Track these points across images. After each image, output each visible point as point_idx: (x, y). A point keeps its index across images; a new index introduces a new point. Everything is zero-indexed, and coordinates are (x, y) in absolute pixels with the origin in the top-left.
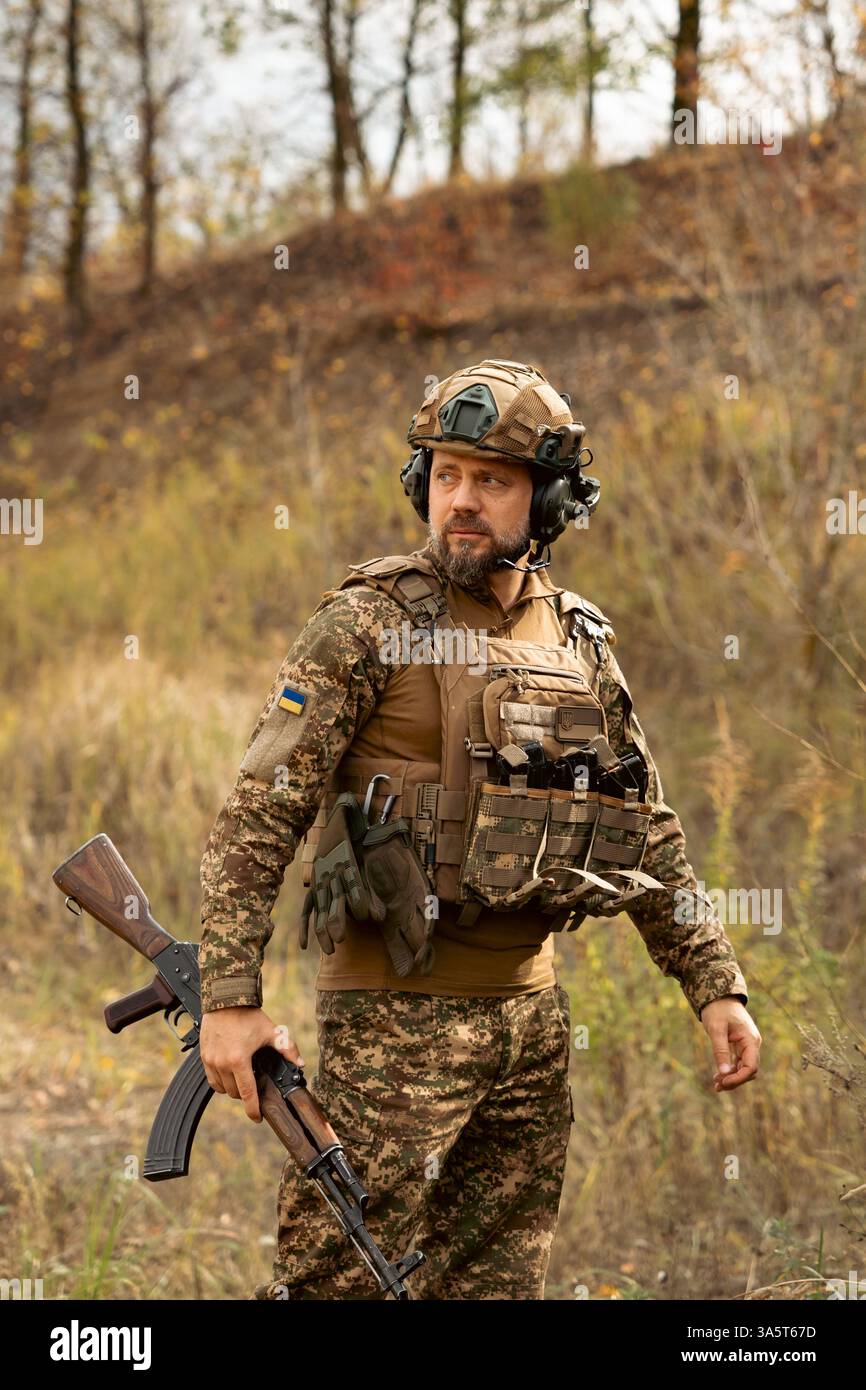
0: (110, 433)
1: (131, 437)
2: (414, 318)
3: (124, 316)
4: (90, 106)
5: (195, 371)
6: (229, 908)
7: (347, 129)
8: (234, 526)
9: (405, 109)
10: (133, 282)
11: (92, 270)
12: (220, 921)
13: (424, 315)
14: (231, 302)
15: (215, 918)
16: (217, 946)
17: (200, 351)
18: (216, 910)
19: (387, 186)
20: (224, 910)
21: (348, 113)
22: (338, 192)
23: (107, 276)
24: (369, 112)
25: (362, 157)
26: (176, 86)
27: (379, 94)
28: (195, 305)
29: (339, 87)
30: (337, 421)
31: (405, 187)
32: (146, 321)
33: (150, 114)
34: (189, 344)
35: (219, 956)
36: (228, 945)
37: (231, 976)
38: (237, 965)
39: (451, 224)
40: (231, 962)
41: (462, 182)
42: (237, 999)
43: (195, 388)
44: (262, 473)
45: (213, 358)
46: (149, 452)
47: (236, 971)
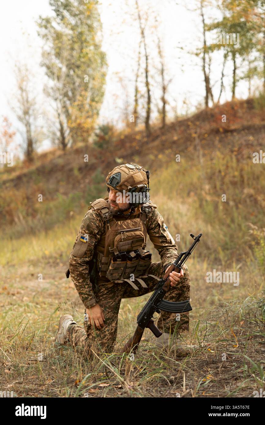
0: (156, 156)
1: (160, 156)
2: (224, 129)
3: (159, 132)
4: (151, 87)
5: (174, 142)
6: (83, 287)
7: (209, 90)
8: (184, 174)
9: (222, 85)
10: (161, 126)
11: (151, 122)
12: (83, 290)
13: (226, 127)
14: (183, 128)
15: (81, 290)
16: (84, 295)
17: (175, 138)
18: (81, 288)
19: (219, 102)
20: (82, 287)
21: (209, 86)
22: (207, 103)
23: (154, 124)
24: (213, 86)
25: (212, 96)
26: (170, 81)
27: (216, 82)
28: (175, 130)
29: (207, 80)
30: (206, 152)
31: (222, 102)
32: (163, 134)
33: (164, 89)
34: (173, 137)
35: (85, 297)
36: (86, 294)
37: (90, 300)
38: (90, 298)
39: (233, 108)
40: (88, 297)
41: (235, 100)
42: (93, 304)
43: (174, 146)
44: (190, 163)
45: (179, 140)
46: (164, 160)
47: (91, 299)
